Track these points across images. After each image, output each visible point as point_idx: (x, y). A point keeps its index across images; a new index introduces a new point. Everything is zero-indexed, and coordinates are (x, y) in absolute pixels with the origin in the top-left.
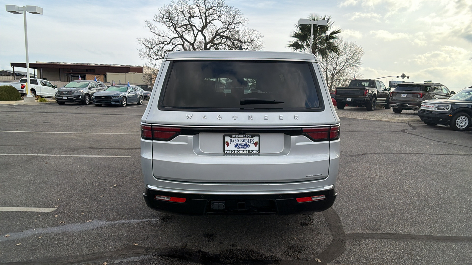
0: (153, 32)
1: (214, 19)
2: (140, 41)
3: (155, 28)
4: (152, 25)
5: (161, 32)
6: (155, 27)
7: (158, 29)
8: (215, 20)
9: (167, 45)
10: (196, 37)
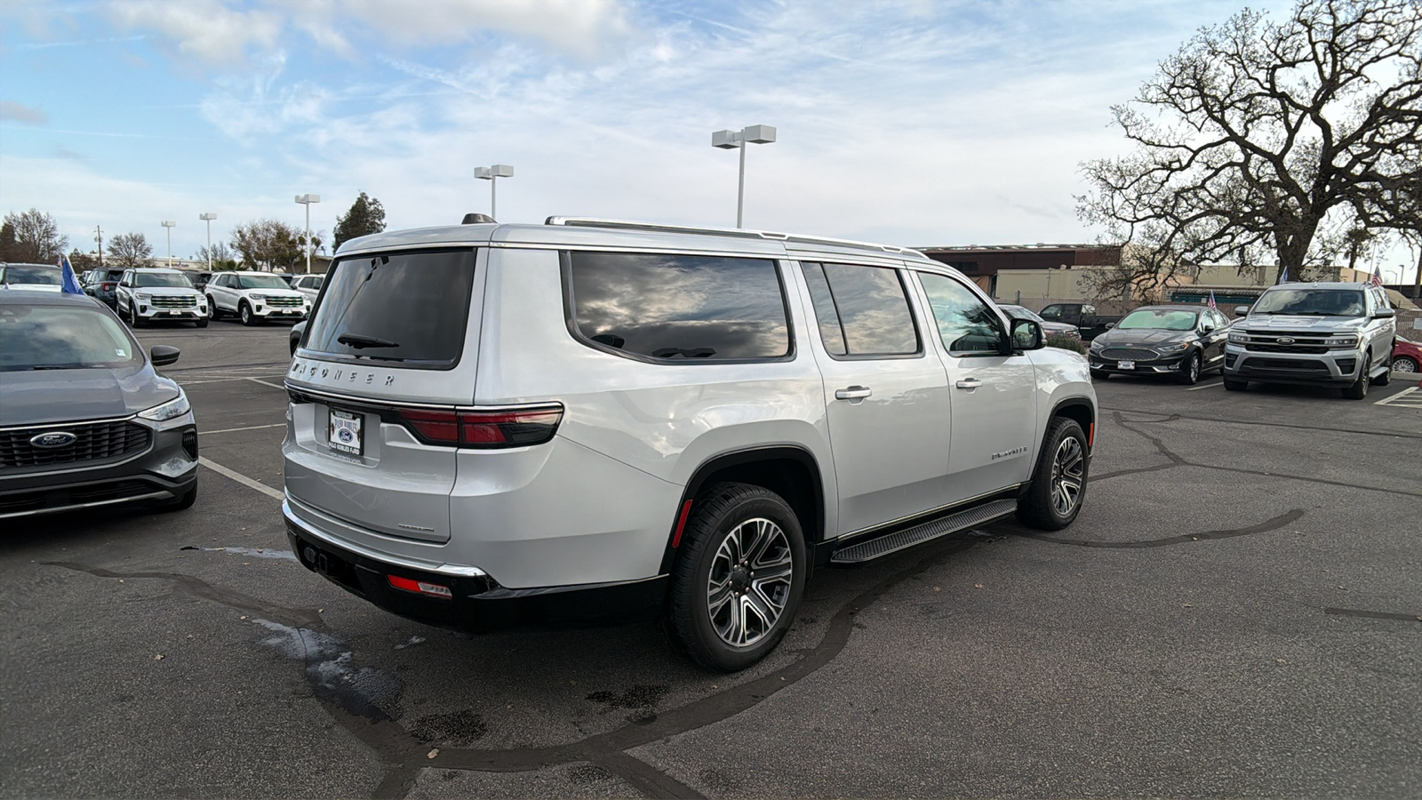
0: (1134, 137)
1: (1381, 55)
2: (1088, 171)
3: (1144, 124)
4: (1133, 115)
5: (1162, 133)
6: (1144, 121)
7: (1151, 126)
8: (1383, 60)
9: (1178, 172)
10: (1292, 132)
